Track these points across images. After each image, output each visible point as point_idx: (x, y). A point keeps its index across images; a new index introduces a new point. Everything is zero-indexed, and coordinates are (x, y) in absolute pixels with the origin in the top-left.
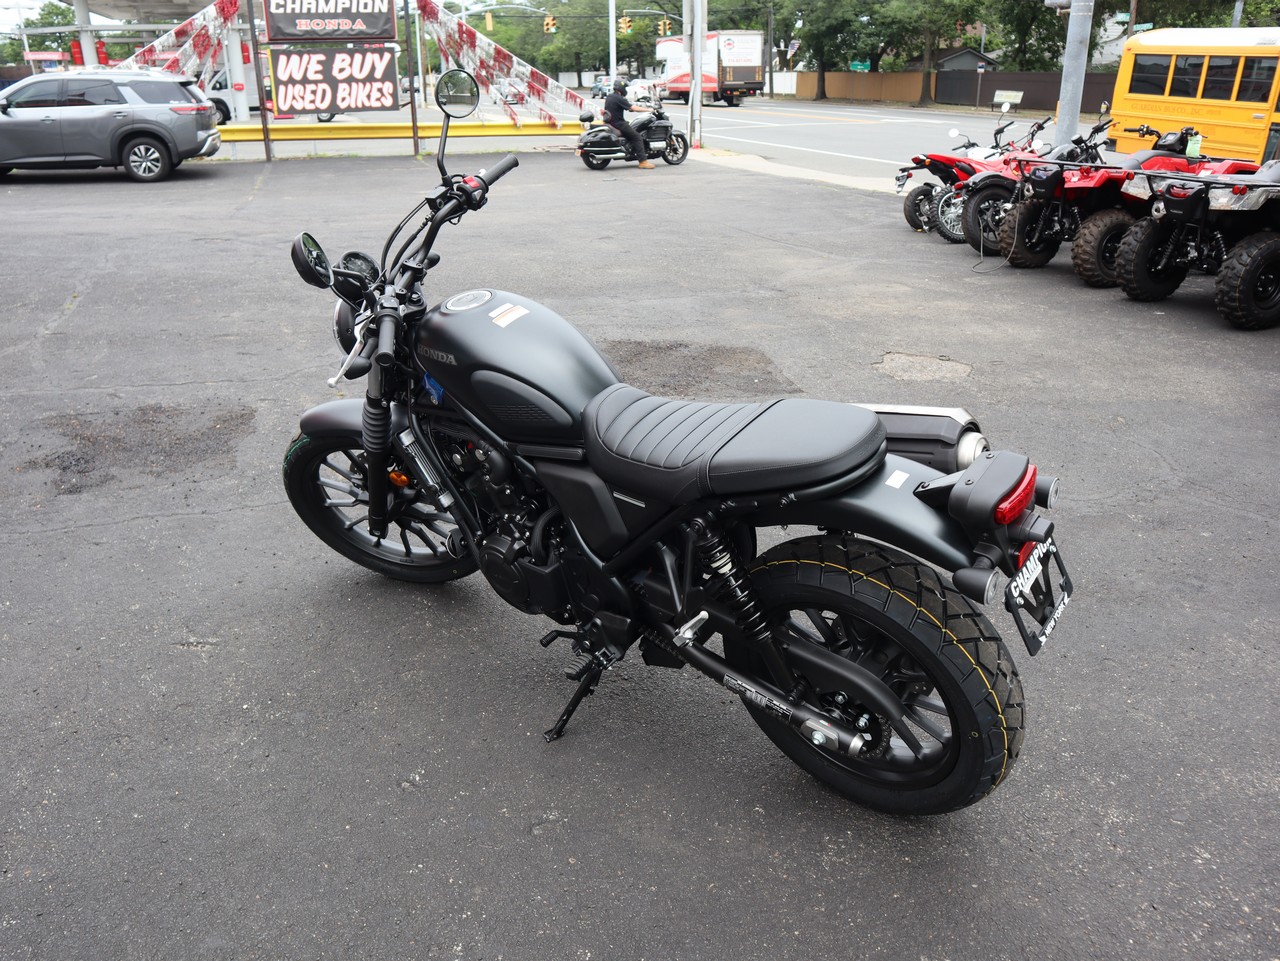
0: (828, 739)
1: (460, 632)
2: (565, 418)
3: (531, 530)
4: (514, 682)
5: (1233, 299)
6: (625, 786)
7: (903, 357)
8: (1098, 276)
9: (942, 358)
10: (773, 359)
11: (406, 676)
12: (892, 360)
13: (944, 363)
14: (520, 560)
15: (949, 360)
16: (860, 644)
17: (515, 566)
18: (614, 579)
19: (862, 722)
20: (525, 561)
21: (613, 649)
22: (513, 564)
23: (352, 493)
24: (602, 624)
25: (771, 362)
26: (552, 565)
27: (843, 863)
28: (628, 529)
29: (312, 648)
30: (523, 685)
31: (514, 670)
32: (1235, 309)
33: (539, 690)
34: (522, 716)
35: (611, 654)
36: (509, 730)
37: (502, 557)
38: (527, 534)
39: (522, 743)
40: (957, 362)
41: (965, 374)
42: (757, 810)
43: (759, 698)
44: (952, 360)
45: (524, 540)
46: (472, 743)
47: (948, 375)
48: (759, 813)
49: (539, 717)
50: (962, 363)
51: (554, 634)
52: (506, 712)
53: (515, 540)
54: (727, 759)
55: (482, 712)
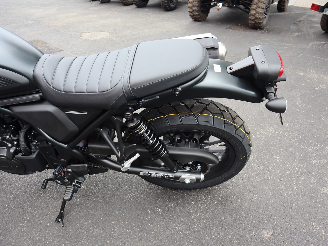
0: (191, 180)
2: (24, 80)
3: (18, 141)
4: (26, 202)
5: (165, 3)
6: (104, 227)
7: (87, 33)
8: (127, 2)
9: (99, 31)
10: (46, 42)
12: (85, 35)
13: (101, 33)
14: (16, 156)
15: (101, 32)
16: (187, 138)
17: (14, 160)
18: (74, 150)
19: (199, 167)
20: (20, 155)
21: (80, 178)
22: (13, 159)
24: (72, 171)
25: (46, 43)
26: (34, 153)
27: (200, 216)
28: (78, 127)
30: (31, 201)
31: (22, 196)
32: (166, 6)
33: (39, 200)
34: (40, 217)
35: (80, 180)
36: (38, 226)
37: (6, 158)
38: (16, 143)
39: (48, 230)
40: (104, 32)
41: (109, 35)
42: (158, 211)
43: (158, 175)
44: (102, 32)
45: (15, 146)
46: (25, 243)
47: (104, 36)
48: (160, 211)
49: (47, 214)
50: (105, 32)
51: (46, 181)
52: (31, 219)
53: (10, 148)
54: (133, 195)
55: (20, 224)
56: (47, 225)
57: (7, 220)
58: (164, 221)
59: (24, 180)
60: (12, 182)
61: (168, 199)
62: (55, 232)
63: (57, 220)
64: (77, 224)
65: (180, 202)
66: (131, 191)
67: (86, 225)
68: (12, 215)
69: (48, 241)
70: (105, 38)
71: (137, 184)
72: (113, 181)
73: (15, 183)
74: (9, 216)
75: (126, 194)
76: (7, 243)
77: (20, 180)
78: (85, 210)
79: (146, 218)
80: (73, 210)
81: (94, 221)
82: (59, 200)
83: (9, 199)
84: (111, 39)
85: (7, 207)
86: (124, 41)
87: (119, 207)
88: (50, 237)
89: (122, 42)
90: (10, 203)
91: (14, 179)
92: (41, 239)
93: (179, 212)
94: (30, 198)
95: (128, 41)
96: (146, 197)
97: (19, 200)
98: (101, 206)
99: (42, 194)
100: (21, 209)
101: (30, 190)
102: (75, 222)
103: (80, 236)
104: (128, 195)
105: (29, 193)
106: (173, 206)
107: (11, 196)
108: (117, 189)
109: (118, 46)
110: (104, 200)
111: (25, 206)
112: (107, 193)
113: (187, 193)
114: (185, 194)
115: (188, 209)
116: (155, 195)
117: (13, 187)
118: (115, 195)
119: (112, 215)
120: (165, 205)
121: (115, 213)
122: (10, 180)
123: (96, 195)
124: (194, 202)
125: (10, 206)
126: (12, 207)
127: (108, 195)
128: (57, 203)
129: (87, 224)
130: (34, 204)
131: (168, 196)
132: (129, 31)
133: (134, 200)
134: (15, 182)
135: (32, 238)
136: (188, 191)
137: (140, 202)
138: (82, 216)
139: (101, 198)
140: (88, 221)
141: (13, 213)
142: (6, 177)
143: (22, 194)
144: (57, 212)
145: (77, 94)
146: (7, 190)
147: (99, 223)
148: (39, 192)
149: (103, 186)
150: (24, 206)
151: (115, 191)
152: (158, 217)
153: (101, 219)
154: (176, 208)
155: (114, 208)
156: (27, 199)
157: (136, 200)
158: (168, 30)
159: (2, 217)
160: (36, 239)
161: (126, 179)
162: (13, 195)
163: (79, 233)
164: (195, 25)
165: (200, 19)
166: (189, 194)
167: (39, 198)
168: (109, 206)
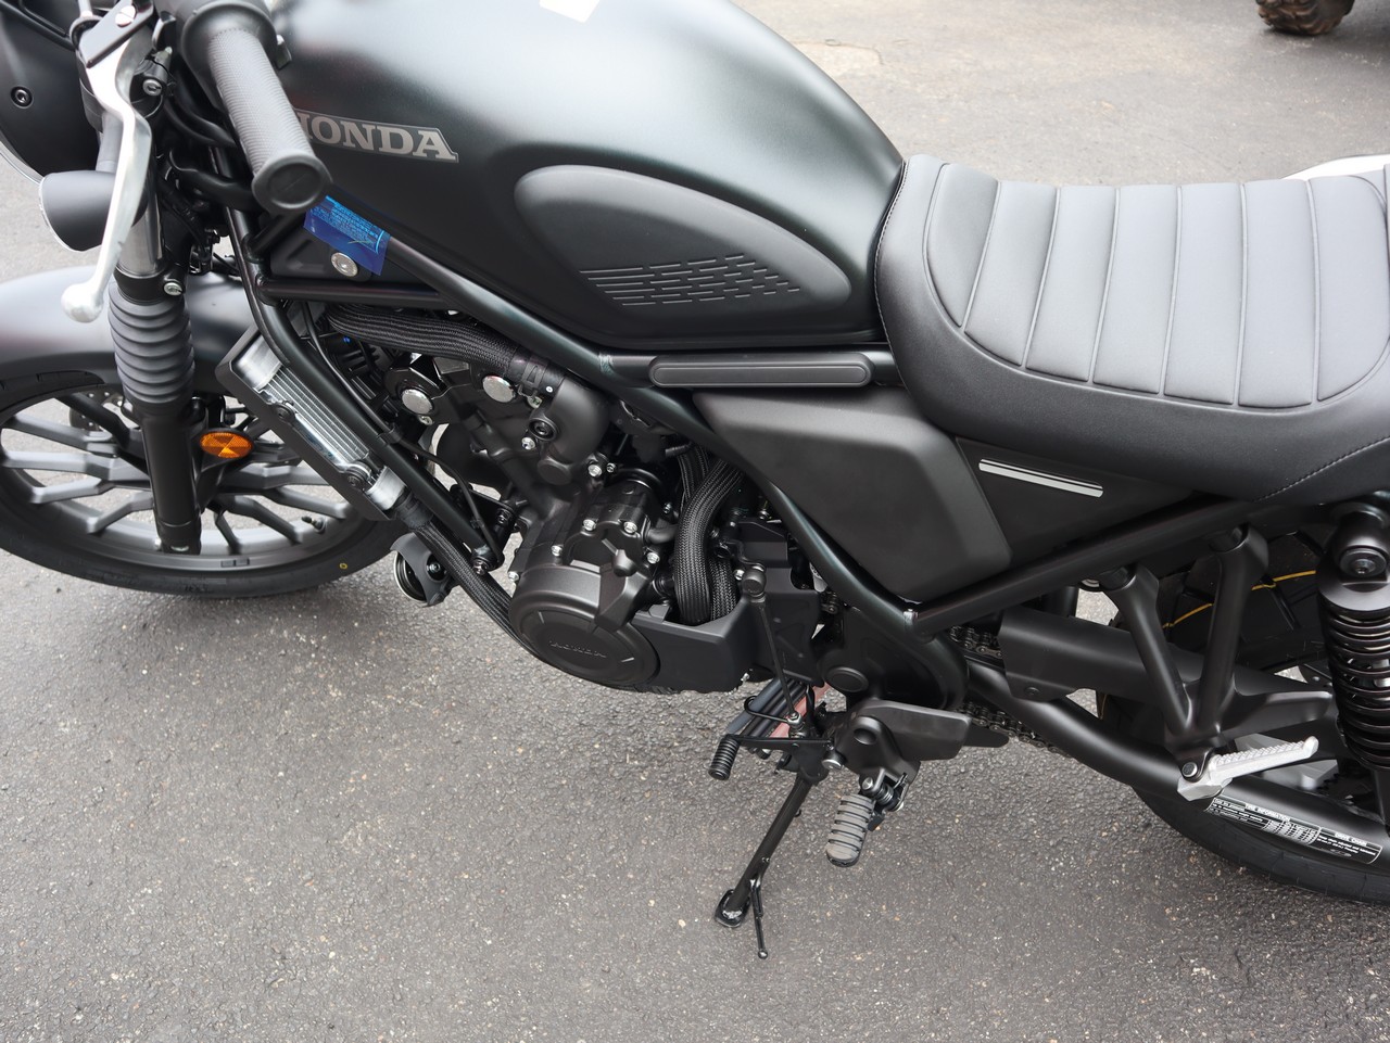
1: (407, 695)
2: (827, 279)
3: (669, 549)
4: (577, 795)
6: (942, 1000)
9: (829, 42)
11: (353, 840)
13: (839, 50)
15: (839, 45)
17: (627, 631)
21: (902, 766)
22: (621, 625)
23: (91, 470)
24: (883, 728)
26: (724, 614)
29: (115, 826)
30: (599, 795)
31: (561, 762)
33: (636, 799)
34: (644, 881)
35: (898, 776)
36: (639, 925)
37: (592, 616)
38: (654, 557)
39: (685, 952)
40: (852, 46)
41: (876, 63)
42: (1199, 973)
43: (1300, 830)
44: (845, 45)
45: (643, 571)
46: (586, 989)
47: (857, 66)
48: (1206, 978)
49: (675, 870)
50: (859, 47)
51: (730, 744)
52: (606, 879)
53: (621, 574)
54: (1066, 864)
55: (560, 893)
56: (676, 927)
57: (502, 862)
58: (1230, 1033)
59: (565, 686)
60: (515, 689)
61: (1242, 925)
62: (716, 970)
63: (719, 914)
64: (813, 954)
65: (1305, 953)
66: (1058, 843)
67: (852, 965)
68: (522, 840)
69: (684, 1005)
70: (862, 74)
71: (1082, 811)
72: (967, 772)
73: (527, 697)
74: (510, 843)
75: (1035, 854)
76: (514, 970)
77: (548, 684)
78: (848, 892)
79: (1141, 997)
80: (791, 881)
81: (890, 957)
82: (724, 817)
83: (506, 764)
84: (891, 81)
85: (499, 799)
86: (948, 96)
87: (1005, 910)
88: (691, 985)
89: (940, 101)
90: (513, 783)
91: (520, 674)
92: (656, 990)
93: (1305, 1005)
94: (597, 782)
95: (966, 102)
96: (1134, 888)
97: (549, 777)
98: (917, 887)
99: (644, 768)
100: (560, 823)
101: (591, 738)
102: (804, 942)
103: (829, 1015)
104: (1043, 858)
105: (588, 754)
106: (1272, 967)
107: (514, 750)
108: (988, 816)
109: (924, 116)
110: (933, 860)
111: (574, 811)
112: (942, 828)
113: (1336, 915)
114: (1325, 917)
115: (1351, 1000)
116: (1175, 886)
117: (520, 711)
118: (981, 848)
119: (972, 946)
120: (1229, 951)
121: (989, 937)
122: (504, 677)
123: (893, 829)
124: (1380, 971)
125: (510, 795)
126: (519, 803)
127: (947, 837)
128: (714, 829)
129: (858, 962)
130: (612, 813)
131: (1241, 906)
132: (967, 55)
133: (1075, 890)
134: (527, 688)
135: (615, 971)
136: (1342, 903)
137: (1106, 909)
138: (836, 917)
139: (919, 850)
140: (863, 951)
141: (527, 833)
142: (488, 660)
143: (558, 752)
144: (717, 874)
145: (1103, 395)
146: (493, 720)
147: (915, 973)
148: (632, 759)
149: (924, 789)
150: (572, 813)
151: (981, 825)
152: (1197, 1005)
153: (923, 955)
154: (1289, 979)
155: (981, 909)
156: (583, 780)
157: (1085, 895)
158: (1148, 66)
159: (484, 844)
160: (633, 982)
161: (1026, 775)
162: (520, 750)
163: (826, 1002)
164: (1283, 52)
165: (1308, 26)
166: (1347, 923)
167: (632, 787)
168: (955, 896)
